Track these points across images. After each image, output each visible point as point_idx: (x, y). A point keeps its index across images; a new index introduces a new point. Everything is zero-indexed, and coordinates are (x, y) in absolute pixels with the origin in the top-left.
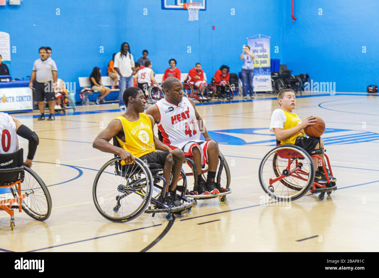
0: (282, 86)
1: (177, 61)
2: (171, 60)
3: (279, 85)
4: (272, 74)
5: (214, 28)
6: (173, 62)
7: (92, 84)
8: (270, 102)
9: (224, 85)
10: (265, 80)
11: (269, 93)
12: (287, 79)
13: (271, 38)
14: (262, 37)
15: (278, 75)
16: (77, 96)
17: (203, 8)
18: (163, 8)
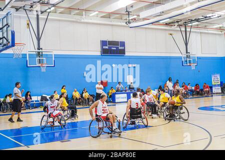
3: (224, 90)
4: (221, 87)
5: (199, 71)
8: (221, 97)
10: (219, 89)
11: (220, 93)
13: (220, 74)
14: (216, 74)
15: (223, 87)
17: (196, 65)
18: (183, 65)
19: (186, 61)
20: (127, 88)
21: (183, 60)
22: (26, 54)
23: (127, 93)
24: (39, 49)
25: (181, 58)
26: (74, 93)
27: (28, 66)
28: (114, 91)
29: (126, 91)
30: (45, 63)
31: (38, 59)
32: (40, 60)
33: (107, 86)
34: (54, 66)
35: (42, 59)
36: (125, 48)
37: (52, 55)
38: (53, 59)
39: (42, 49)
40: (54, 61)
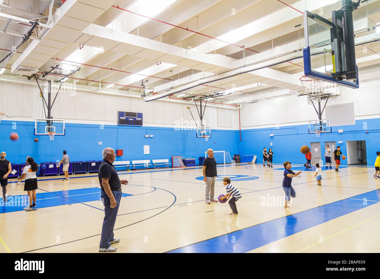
5: (215, 143)
17: (210, 137)
18: (197, 137)
19: (201, 133)
21: (197, 132)
22: (34, 122)
24: (49, 117)
27: (36, 134)
30: (55, 132)
31: (47, 128)
32: (49, 128)
33: (122, 155)
34: (64, 135)
35: (52, 128)
36: (142, 119)
37: (63, 123)
38: (64, 128)
39: (52, 117)
40: (65, 129)
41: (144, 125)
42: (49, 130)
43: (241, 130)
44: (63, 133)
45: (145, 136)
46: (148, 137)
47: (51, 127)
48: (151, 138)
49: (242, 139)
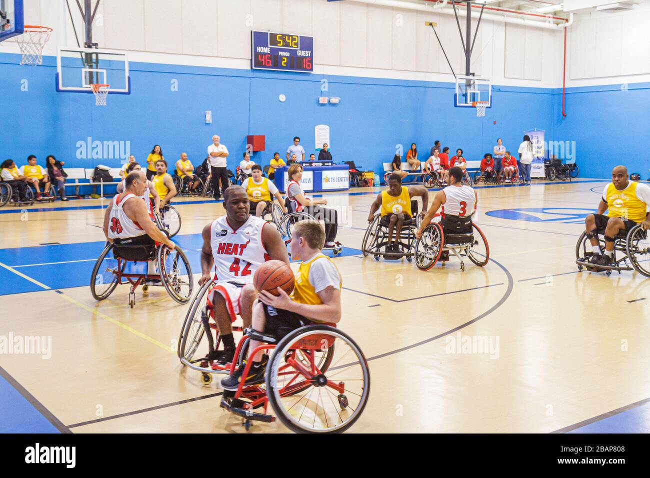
0: (553, 173)
1: (463, 150)
2: (458, 150)
3: (551, 172)
4: (545, 163)
5: (495, 123)
6: (460, 151)
7: (393, 169)
8: (542, 187)
9: (489, 171)
10: (539, 168)
11: (541, 178)
12: (558, 167)
13: (545, 132)
14: (537, 130)
15: (550, 163)
16: (381, 179)
17: (489, 106)
18: (456, 106)
19: (465, 95)
20: (315, 158)
21: (457, 91)
22: (55, 58)
23: (313, 170)
24: (89, 45)
25: (451, 87)
26: (180, 162)
27: (61, 88)
28: (282, 162)
29: (311, 163)
30: (105, 83)
31: (86, 72)
32: (91, 73)
33: (264, 149)
34: (129, 93)
35: (97, 73)
36: (312, 54)
37: (124, 62)
38: (127, 74)
39: (96, 44)
40: (129, 78)
41: (317, 70)
42: (91, 78)
43: (566, 87)
44: (125, 89)
45: (319, 101)
46: (326, 102)
47: (94, 70)
48: (334, 104)
49: (568, 112)
